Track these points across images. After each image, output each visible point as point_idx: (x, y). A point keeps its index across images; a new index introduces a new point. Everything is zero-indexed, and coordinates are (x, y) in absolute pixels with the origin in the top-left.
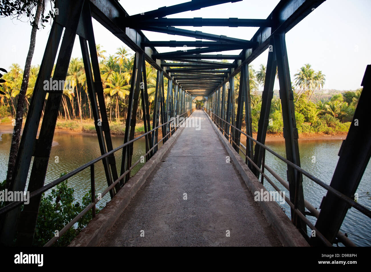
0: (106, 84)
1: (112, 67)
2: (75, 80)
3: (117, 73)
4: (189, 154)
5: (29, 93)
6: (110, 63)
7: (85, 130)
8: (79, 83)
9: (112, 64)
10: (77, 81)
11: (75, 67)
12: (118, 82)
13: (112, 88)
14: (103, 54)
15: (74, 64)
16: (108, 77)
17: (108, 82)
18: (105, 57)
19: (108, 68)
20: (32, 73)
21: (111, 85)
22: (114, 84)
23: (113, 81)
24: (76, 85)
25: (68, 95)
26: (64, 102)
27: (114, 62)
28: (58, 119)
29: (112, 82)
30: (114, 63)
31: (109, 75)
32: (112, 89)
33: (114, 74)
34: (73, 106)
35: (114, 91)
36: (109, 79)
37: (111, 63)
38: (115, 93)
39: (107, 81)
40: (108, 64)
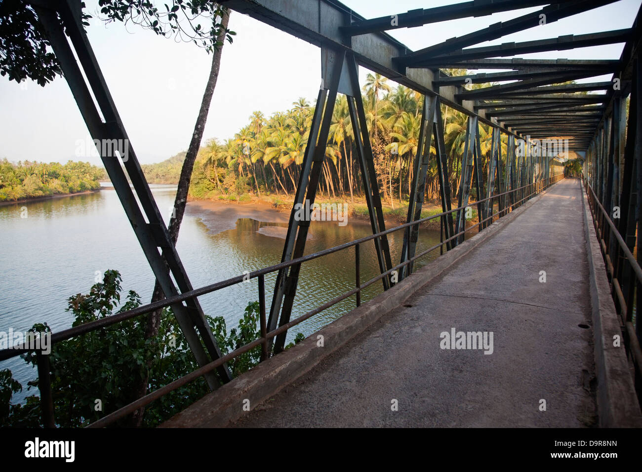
0: (392, 135)
1: (402, 106)
2: (342, 130)
3: (411, 115)
4: (480, 290)
5: (274, 156)
6: (398, 98)
7: (356, 215)
8: (348, 135)
9: (402, 100)
10: (345, 133)
11: (341, 109)
12: (412, 130)
13: (402, 142)
14: (386, 84)
15: (340, 104)
16: (395, 122)
17: (395, 132)
18: (389, 89)
19: (395, 107)
20: (279, 123)
21: (400, 137)
22: (406, 135)
23: (404, 129)
24: (343, 139)
25: (331, 156)
26: (324, 167)
27: (406, 96)
28: (317, 196)
29: (403, 131)
30: (406, 98)
31: (397, 119)
32: (402, 144)
33: (405, 116)
34: (339, 174)
35: (405, 148)
36: (398, 127)
37: (400, 97)
38: (407, 150)
39: (394, 129)
40: (395, 99)
